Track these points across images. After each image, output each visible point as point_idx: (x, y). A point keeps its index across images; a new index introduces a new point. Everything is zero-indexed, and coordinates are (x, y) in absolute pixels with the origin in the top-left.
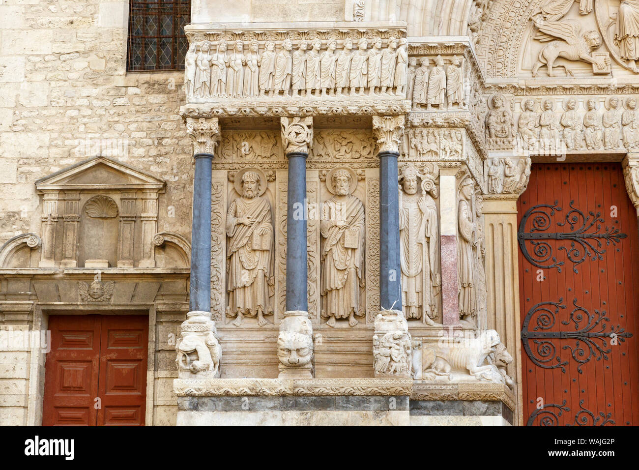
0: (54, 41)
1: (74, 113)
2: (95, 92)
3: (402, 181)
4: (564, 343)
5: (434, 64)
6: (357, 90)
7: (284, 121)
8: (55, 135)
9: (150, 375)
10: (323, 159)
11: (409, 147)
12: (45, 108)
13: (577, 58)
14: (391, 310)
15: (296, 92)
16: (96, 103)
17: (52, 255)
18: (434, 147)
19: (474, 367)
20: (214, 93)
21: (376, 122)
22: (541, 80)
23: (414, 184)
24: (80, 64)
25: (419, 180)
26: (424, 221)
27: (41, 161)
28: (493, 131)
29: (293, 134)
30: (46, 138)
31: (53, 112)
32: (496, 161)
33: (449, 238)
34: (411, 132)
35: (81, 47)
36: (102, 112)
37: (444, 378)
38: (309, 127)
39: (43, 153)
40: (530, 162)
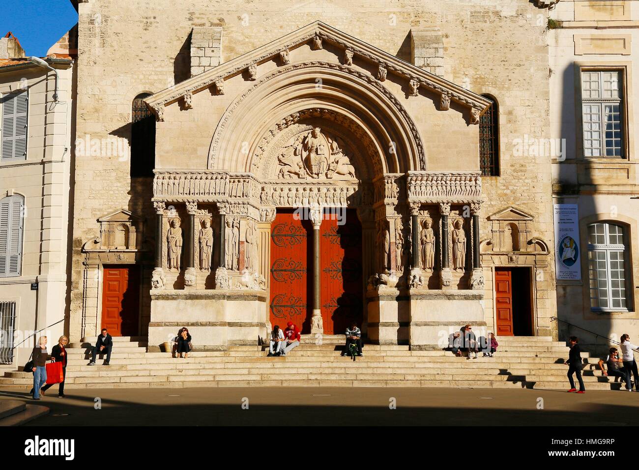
0: (103, 165)
1: (112, 192)
2: (119, 184)
3: (227, 223)
4: (286, 273)
5: (239, 181)
6: (212, 193)
7: (187, 204)
8: (105, 200)
9: (141, 286)
10: (200, 215)
11: (230, 211)
12: (101, 190)
13: (294, 172)
14: (221, 268)
15: (191, 194)
16: (120, 189)
17: (105, 245)
18: (238, 211)
19: (249, 285)
20: (163, 194)
21: (218, 204)
22: (281, 180)
23: (231, 224)
24: (114, 174)
25: (233, 223)
26: (234, 237)
27: (100, 210)
28: (263, 199)
29: (190, 208)
30: (102, 201)
31: (104, 192)
32: (264, 210)
33: (243, 242)
34: (231, 206)
35: (114, 168)
36: (122, 192)
37: (239, 289)
38: (195, 206)
39: (101, 207)
40: (275, 210)
